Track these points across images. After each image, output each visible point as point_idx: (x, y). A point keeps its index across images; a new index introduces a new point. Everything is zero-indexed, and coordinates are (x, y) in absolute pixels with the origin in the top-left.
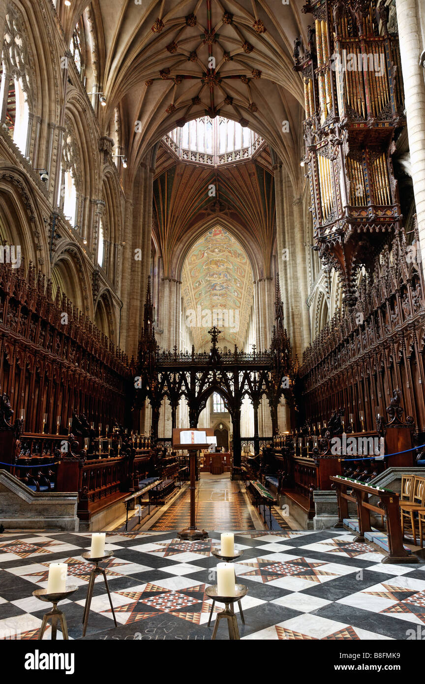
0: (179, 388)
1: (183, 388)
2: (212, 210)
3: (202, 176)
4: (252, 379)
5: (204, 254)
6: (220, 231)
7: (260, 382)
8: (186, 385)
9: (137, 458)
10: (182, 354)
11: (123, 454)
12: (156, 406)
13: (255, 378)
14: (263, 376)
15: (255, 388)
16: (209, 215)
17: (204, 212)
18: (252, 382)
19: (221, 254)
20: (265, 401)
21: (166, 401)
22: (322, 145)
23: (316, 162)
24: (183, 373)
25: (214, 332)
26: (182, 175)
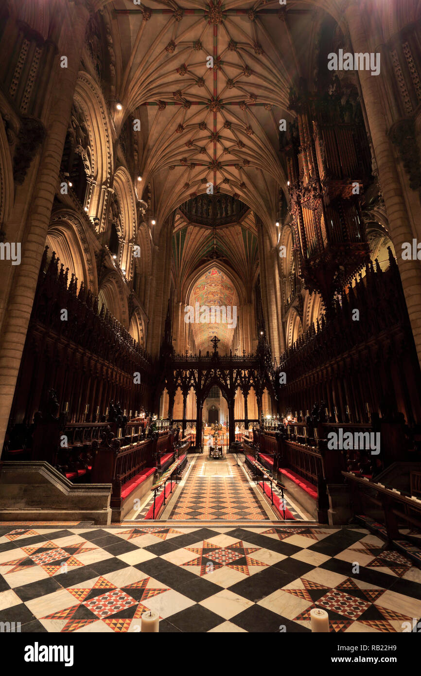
0: (189, 382)
1: (192, 382)
2: (211, 258)
3: (204, 234)
4: (243, 375)
5: (204, 287)
6: (216, 272)
7: (249, 378)
8: (195, 379)
9: (160, 440)
10: (191, 356)
11: (149, 438)
12: (172, 395)
13: (245, 374)
14: (251, 374)
15: (245, 382)
16: (209, 260)
17: (206, 258)
18: (243, 377)
19: (217, 287)
20: (252, 391)
21: (179, 392)
22: (305, 200)
23: (301, 213)
24: (192, 370)
25: (215, 340)
26: (191, 234)
